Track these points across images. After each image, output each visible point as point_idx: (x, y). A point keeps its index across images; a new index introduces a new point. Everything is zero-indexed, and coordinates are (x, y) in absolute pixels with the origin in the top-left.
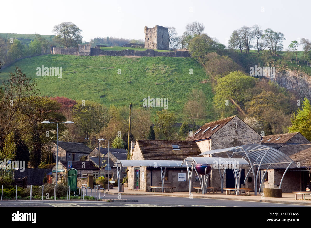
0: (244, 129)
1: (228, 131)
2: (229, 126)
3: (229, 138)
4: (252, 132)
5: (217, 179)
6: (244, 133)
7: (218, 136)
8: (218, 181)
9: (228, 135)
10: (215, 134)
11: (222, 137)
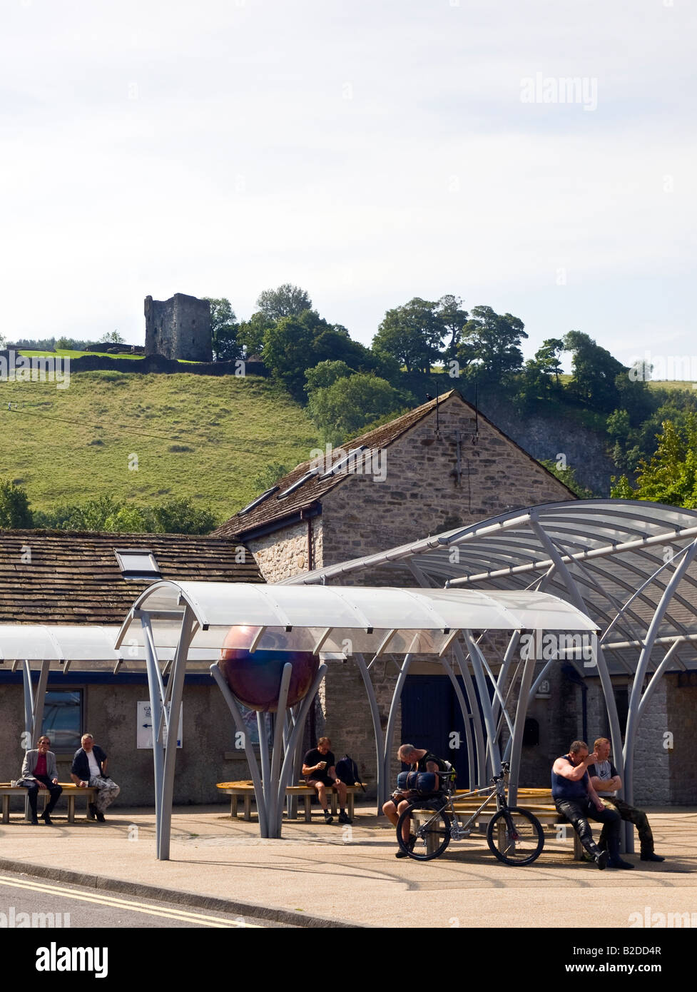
0: (494, 462)
1: (410, 474)
2: (419, 444)
3: (420, 509)
4: (536, 482)
5: (352, 732)
6: (497, 484)
7: (359, 498)
8: (359, 743)
9: (414, 496)
10: (341, 485)
11: (379, 503)
